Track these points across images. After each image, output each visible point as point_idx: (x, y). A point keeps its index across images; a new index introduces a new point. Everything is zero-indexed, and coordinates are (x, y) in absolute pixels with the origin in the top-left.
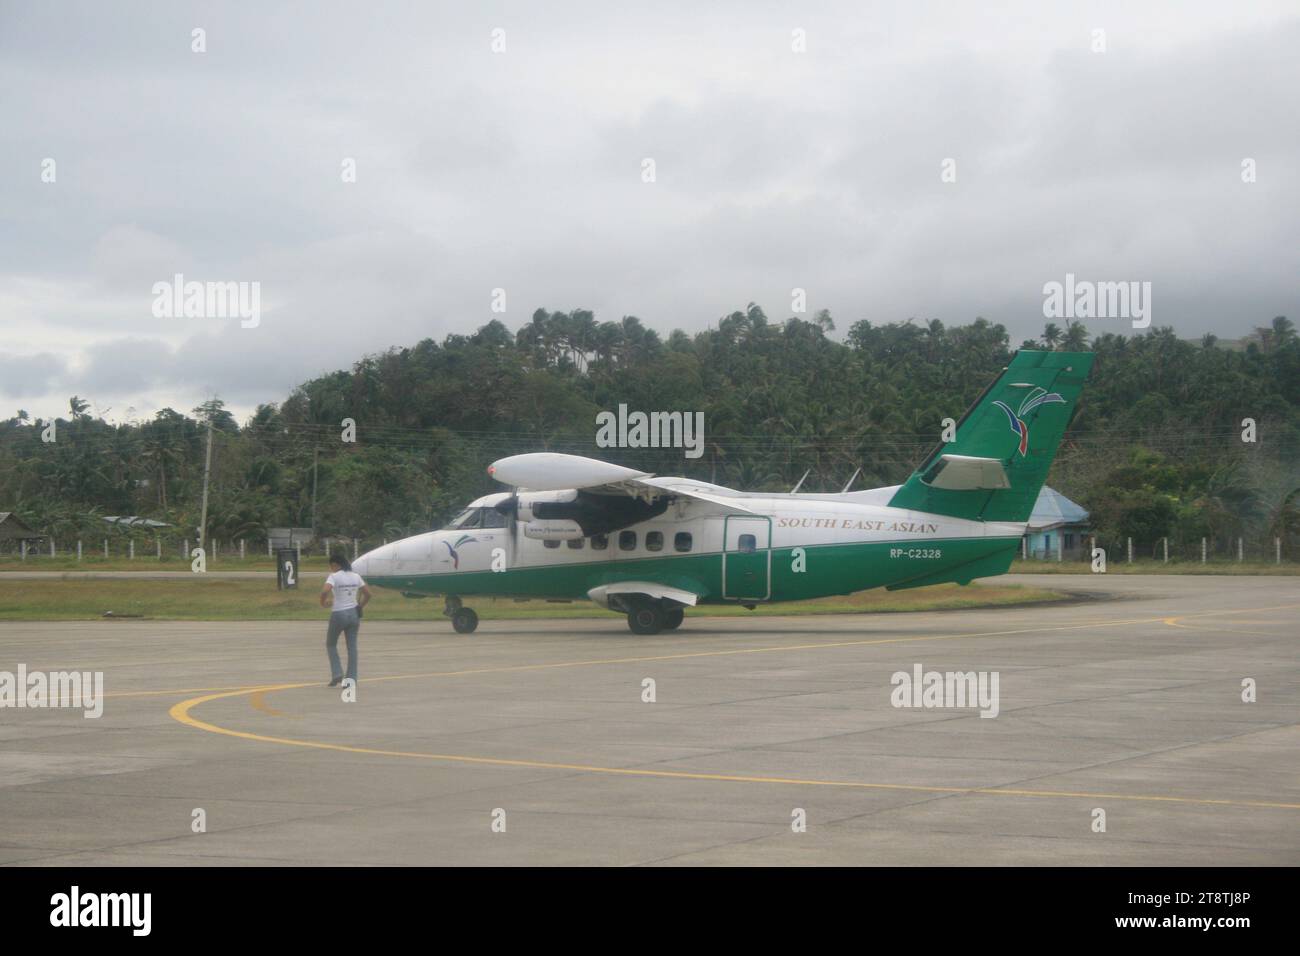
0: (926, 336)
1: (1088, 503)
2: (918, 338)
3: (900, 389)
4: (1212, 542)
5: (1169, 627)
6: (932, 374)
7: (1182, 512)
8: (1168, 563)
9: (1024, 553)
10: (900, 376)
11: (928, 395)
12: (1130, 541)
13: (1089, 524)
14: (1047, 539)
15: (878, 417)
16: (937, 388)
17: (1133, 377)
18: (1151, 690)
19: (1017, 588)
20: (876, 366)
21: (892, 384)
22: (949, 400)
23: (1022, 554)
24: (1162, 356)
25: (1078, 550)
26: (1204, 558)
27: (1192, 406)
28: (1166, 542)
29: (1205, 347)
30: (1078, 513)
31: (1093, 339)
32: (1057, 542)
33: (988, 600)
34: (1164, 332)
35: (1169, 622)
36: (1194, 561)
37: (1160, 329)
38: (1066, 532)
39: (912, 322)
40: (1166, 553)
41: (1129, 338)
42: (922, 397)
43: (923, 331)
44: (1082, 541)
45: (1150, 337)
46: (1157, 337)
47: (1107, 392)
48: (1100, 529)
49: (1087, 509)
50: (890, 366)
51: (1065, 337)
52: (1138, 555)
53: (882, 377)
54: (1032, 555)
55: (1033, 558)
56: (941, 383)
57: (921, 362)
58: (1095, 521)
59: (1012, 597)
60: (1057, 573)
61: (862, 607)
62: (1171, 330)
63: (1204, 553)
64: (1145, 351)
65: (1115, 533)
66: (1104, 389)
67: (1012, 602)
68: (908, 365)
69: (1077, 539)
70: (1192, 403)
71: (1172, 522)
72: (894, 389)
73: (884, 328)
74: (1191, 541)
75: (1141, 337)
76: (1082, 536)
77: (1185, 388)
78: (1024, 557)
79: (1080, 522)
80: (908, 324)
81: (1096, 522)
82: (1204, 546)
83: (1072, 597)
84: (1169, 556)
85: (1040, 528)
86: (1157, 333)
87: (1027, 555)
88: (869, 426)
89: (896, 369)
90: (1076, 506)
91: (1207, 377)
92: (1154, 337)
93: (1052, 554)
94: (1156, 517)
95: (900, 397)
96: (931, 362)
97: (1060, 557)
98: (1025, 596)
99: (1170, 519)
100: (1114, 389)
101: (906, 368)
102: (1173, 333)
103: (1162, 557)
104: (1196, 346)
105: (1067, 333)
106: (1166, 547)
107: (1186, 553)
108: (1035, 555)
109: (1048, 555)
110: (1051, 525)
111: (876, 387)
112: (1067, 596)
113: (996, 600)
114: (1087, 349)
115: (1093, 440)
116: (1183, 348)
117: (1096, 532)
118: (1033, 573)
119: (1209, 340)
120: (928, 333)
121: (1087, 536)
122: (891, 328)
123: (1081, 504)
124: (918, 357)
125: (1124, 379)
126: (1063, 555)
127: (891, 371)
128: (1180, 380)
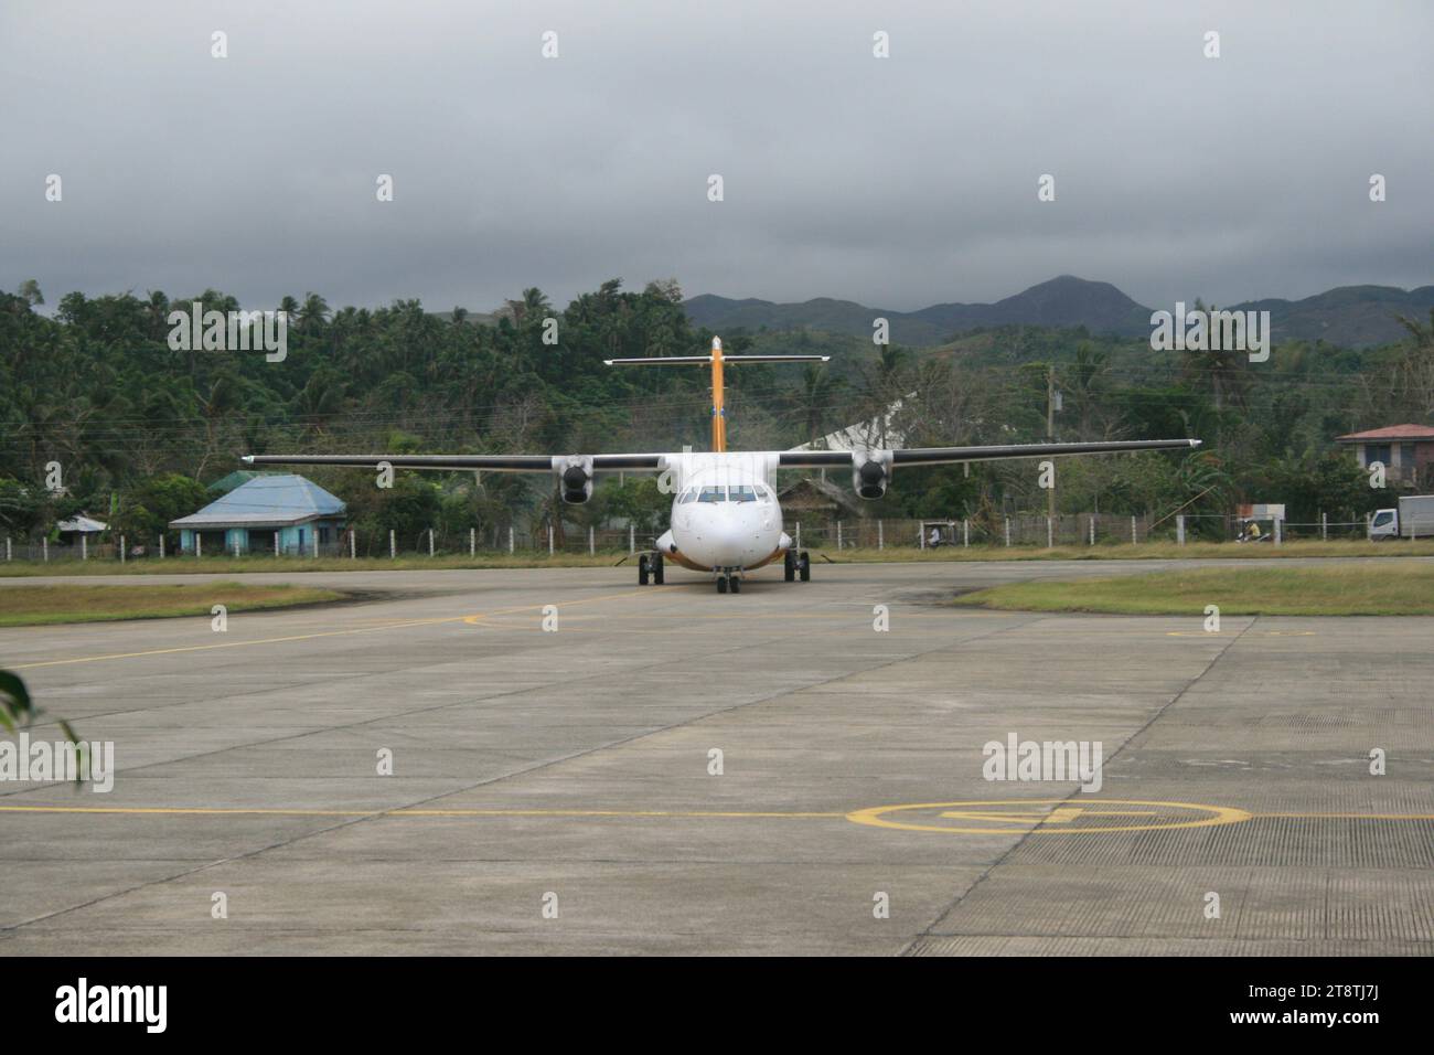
0: (147, 309)
1: (344, 492)
2: (138, 312)
3: (119, 369)
4: (481, 533)
5: (470, 626)
6: (155, 352)
7: (446, 500)
8: (435, 556)
9: (277, 549)
10: (120, 355)
11: (151, 376)
12: (392, 534)
13: (345, 516)
14: (301, 532)
15: (101, 400)
16: (162, 367)
17: (378, 354)
18: (501, 695)
19: (286, 588)
20: (93, 344)
21: (112, 364)
22: (175, 382)
23: (274, 551)
24: (409, 331)
25: (334, 545)
26: (473, 550)
27: (441, 386)
28: (431, 533)
29: (455, 321)
30: (334, 504)
31: (334, 315)
32: (312, 537)
33: (256, 602)
34: (410, 305)
35: (470, 620)
36: (462, 554)
37: (406, 303)
38: (322, 525)
39: (131, 295)
40: (432, 547)
41: (372, 312)
42: (145, 379)
43: (144, 304)
44: (338, 536)
45: (396, 311)
46: (402, 310)
47: (349, 371)
48: (359, 522)
49: (343, 500)
50: (108, 344)
51: (303, 310)
52: (400, 549)
53: (100, 355)
54: (284, 552)
55: (286, 555)
56: (166, 362)
57: (142, 339)
58: (352, 513)
59: (285, 598)
60: (319, 570)
61: (116, 614)
62: (418, 302)
63: (473, 546)
64: (391, 327)
65: (375, 524)
66: (346, 369)
67: (285, 604)
68: (128, 343)
69: (333, 533)
70: (442, 382)
71: (437, 512)
72: (113, 370)
73: (100, 301)
74: (457, 532)
75: (385, 311)
76: (338, 529)
77: (433, 366)
78: (277, 554)
79: (336, 514)
80: (127, 297)
81: (354, 514)
82: (473, 538)
83: (349, 596)
84: (435, 550)
85: (293, 521)
86: (403, 306)
87: (280, 552)
88: (91, 411)
89: (115, 347)
90: (332, 497)
91: (457, 354)
92: (399, 312)
93: (307, 549)
94: (418, 507)
95: (120, 379)
96: (154, 339)
97: (316, 552)
98: (300, 596)
99: (435, 509)
100: (357, 367)
101: (125, 347)
102: (420, 307)
103: (427, 550)
104: (445, 320)
105: (306, 306)
106: (431, 539)
107: (453, 545)
108: (287, 551)
109: (302, 550)
110: (304, 518)
111: (93, 367)
112: (343, 596)
113: (269, 601)
114: (327, 324)
115: (341, 424)
116: (431, 323)
117: (354, 525)
118: (293, 571)
119: (460, 314)
120: (150, 307)
121: (344, 529)
122: (109, 301)
123: (337, 494)
124: (138, 333)
125: (368, 357)
126: (319, 551)
127: (108, 349)
128: (428, 358)
